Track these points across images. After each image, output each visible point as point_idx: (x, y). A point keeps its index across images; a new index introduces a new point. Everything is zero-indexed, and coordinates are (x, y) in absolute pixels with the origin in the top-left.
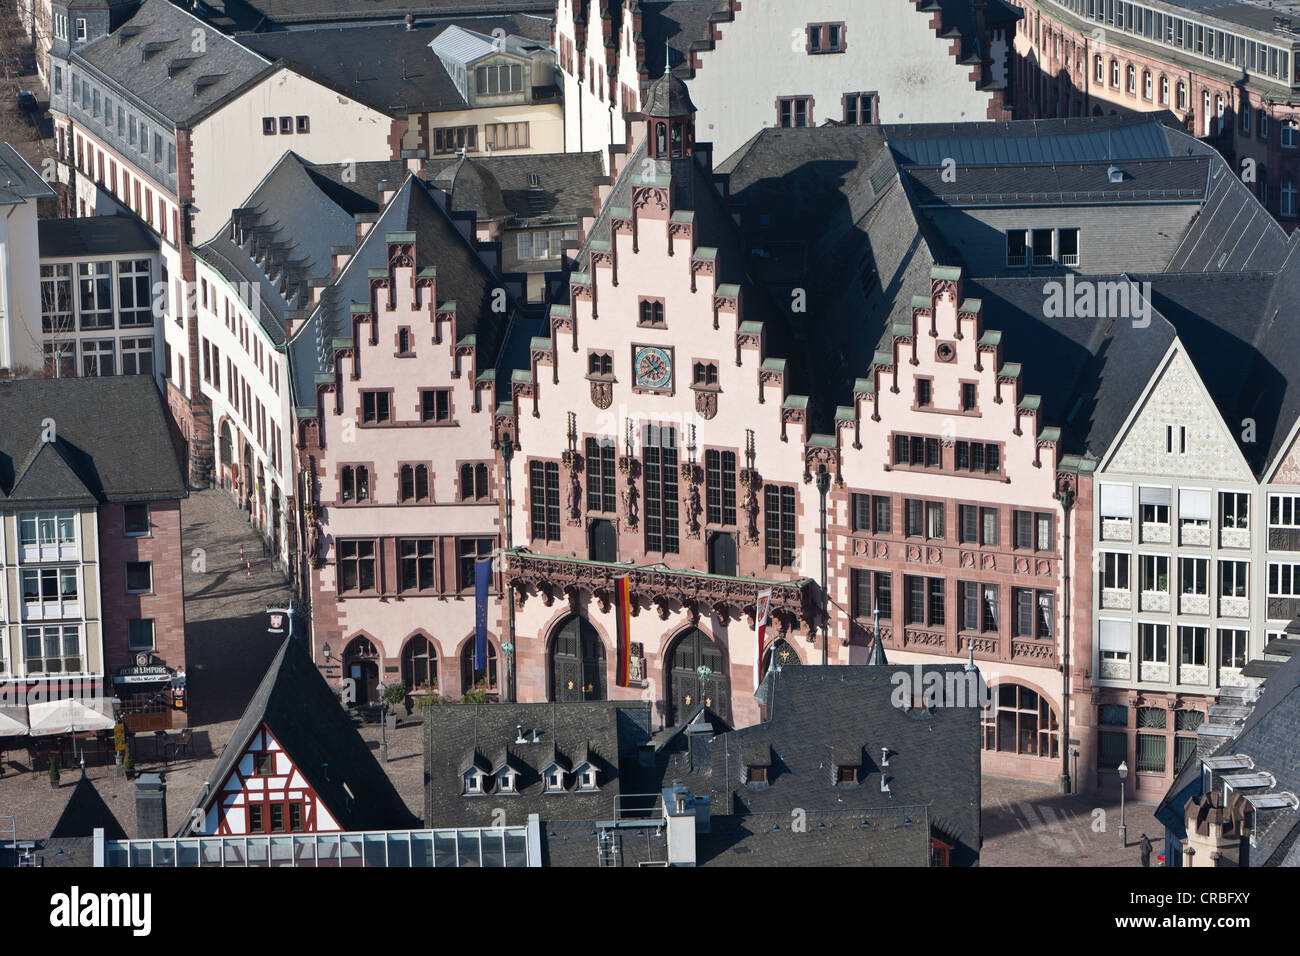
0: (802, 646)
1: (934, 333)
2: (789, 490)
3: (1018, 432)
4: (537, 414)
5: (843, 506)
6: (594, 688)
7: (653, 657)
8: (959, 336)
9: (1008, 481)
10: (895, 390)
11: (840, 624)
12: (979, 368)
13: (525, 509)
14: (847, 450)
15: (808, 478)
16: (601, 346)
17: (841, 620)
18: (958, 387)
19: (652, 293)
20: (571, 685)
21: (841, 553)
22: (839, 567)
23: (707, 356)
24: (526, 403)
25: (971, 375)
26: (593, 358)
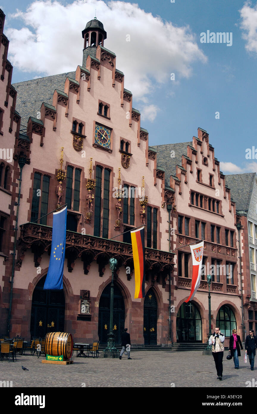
0: (160, 290)
1: (202, 153)
2: (156, 209)
3: (225, 198)
4: (42, 145)
5: (175, 221)
6: (55, 324)
7: (95, 299)
8: (208, 156)
9: (223, 217)
10: (191, 172)
11: (174, 278)
12: (214, 170)
13: (28, 202)
14: (177, 195)
15: (163, 205)
16: (80, 118)
17: (175, 276)
18: (208, 176)
19: (106, 101)
20: (41, 323)
21: (175, 243)
22: (174, 249)
23: (127, 138)
24: (36, 138)
25: (213, 173)
26: (75, 123)
